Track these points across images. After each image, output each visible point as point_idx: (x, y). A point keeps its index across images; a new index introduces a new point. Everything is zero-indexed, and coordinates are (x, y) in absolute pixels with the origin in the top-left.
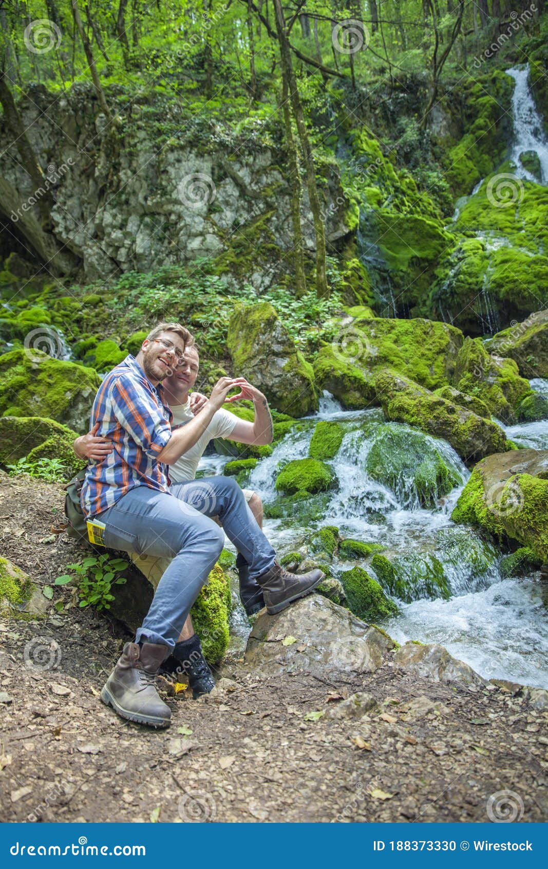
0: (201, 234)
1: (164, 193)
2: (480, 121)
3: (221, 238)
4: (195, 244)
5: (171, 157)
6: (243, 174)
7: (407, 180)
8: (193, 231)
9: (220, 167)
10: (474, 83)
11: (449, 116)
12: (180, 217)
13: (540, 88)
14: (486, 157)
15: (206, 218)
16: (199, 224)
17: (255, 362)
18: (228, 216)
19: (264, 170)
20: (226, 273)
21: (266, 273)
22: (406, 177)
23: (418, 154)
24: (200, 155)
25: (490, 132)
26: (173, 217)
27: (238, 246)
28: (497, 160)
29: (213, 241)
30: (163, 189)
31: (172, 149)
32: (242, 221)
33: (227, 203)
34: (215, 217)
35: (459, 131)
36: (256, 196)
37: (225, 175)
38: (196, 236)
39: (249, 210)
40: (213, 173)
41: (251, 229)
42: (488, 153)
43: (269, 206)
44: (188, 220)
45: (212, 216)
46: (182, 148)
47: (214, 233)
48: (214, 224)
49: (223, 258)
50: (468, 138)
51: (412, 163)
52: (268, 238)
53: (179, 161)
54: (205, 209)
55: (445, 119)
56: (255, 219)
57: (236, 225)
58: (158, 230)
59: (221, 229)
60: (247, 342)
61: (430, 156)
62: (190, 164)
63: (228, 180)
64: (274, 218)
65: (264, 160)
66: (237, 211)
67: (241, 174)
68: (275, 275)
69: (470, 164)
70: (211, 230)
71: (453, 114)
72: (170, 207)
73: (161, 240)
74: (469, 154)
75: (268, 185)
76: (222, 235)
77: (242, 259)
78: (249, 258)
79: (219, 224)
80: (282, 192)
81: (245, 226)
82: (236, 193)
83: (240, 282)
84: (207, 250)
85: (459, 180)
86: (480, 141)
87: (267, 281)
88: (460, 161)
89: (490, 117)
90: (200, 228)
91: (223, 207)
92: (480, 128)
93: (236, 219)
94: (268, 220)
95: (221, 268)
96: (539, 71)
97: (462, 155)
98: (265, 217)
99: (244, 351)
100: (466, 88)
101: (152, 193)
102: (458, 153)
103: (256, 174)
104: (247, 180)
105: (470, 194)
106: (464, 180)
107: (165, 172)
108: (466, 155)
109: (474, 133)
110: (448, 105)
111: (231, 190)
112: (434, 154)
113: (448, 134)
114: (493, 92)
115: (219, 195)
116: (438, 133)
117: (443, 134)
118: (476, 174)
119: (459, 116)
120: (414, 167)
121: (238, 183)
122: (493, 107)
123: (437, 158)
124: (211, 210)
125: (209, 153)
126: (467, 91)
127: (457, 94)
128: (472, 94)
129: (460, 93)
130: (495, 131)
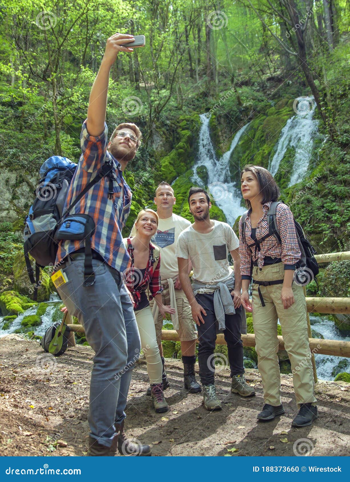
0: (7, 209)
2: (181, 144)
3: (18, 212)
4: (4, 214)
6: (33, 181)
7: (131, 178)
8: (3, 208)
9: (21, 176)
10: (183, 120)
11: (164, 139)
13: (214, 130)
14: (182, 164)
15: (11, 202)
16: (7, 204)
17: (22, 278)
18: (23, 201)
20: (18, 230)
22: (130, 176)
23: (140, 162)
24: (11, 171)
25: (186, 150)
28: (189, 166)
29: (13, 214)
32: (29, 203)
33: (22, 195)
34: (15, 202)
35: (170, 146)
37: (23, 181)
38: (5, 210)
40: (16, 180)
42: (185, 161)
45: (14, 201)
47: (14, 210)
48: (15, 205)
49: (17, 223)
50: (174, 151)
51: (136, 167)
54: (11, 197)
55: (161, 140)
57: (26, 206)
59: (18, 208)
60: (21, 269)
61: (148, 164)
62: (5, 175)
63: (24, 183)
66: (28, 198)
67: (31, 181)
69: (172, 168)
70: (13, 208)
71: (167, 138)
74: (172, 162)
76: (18, 211)
79: (17, 205)
82: (28, 190)
84: (10, 218)
85: (164, 177)
86: (180, 154)
88: (165, 167)
89: (186, 142)
90: (7, 206)
91: (20, 196)
92: (180, 148)
93: (27, 203)
95: (15, 228)
96: (213, 122)
97: (167, 163)
99: (19, 273)
100: (178, 122)
102: (165, 161)
104: (34, 184)
106: (167, 178)
108: (170, 163)
109: (177, 150)
110: (164, 133)
111: (26, 188)
112: (150, 162)
113: (163, 149)
114: (191, 128)
115: (19, 191)
116: (157, 149)
117: (159, 149)
118: (175, 174)
119: (171, 139)
120: (137, 169)
121: (29, 185)
122: (188, 137)
123: (152, 164)
124: (14, 198)
125: (16, 170)
126: (178, 124)
127: (171, 126)
128: (180, 127)
129: (173, 125)
130: (190, 150)
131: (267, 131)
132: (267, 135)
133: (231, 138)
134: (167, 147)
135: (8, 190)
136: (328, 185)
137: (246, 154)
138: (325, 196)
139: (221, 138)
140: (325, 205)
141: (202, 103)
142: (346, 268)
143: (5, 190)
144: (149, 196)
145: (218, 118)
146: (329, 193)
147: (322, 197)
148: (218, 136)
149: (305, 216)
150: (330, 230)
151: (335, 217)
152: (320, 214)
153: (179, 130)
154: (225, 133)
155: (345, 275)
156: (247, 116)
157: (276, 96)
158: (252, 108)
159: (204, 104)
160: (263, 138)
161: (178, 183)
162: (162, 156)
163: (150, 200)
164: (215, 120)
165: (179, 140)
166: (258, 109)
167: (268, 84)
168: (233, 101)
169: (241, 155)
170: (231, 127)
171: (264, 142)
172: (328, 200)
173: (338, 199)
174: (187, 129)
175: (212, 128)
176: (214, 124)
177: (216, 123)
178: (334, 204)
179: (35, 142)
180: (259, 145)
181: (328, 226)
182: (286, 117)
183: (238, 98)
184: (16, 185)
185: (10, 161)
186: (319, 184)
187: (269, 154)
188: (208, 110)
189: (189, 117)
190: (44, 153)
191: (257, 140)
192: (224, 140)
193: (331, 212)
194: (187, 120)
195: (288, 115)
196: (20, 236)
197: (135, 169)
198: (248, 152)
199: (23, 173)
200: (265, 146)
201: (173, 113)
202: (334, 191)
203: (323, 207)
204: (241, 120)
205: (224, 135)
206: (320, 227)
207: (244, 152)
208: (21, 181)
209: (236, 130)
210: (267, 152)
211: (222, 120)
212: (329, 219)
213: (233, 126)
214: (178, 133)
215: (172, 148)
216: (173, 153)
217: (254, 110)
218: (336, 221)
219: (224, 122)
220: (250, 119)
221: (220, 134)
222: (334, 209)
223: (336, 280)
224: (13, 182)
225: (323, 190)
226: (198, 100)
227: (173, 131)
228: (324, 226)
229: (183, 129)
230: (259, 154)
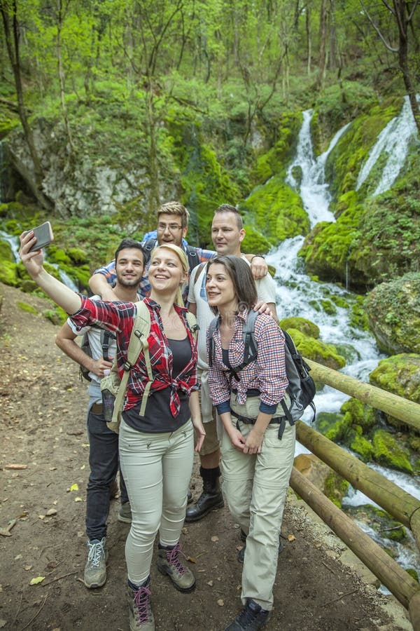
0: (108, 204)
1: (94, 184)
2: (280, 142)
4: (105, 208)
5: (98, 169)
6: (131, 178)
7: (226, 176)
8: (105, 202)
9: (120, 174)
10: (285, 117)
11: (264, 137)
12: (99, 195)
13: (315, 129)
14: (279, 163)
15: (111, 197)
16: (107, 200)
18: (121, 197)
19: (141, 176)
20: (116, 223)
21: (135, 225)
22: (226, 174)
23: (237, 161)
24: (112, 169)
25: (284, 149)
26: (96, 195)
27: (123, 212)
28: (286, 165)
29: (113, 208)
30: (93, 182)
31: (99, 166)
32: (128, 199)
33: (121, 191)
34: (115, 197)
35: (271, 144)
36: (135, 188)
37: (123, 178)
38: (106, 204)
39: (132, 194)
40: (117, 177)
41: (130, 204)
42: (282, 160)
43: (142, 193)
44: (103, 197)
46: (104, 165)
47: (114, 205)
48: (114, 200)
49: (115, 217)
50: (273, 150)
51: (233, 165)
52: (138, 208)
53: (101, 171)
54: (111, 193)
55: (261, 138)
56: (134, 199)
57: (125, 201)
58: (89, 200)
59: (117, 203)
61: (244, 162)
62: (106, 172)
63: (124, 180)
64: (143, 200)
65: (142, 172)
66: (126, 194)
67: (129, 178)
68: (139, 226)
69: (268, 167)
70: (112, 203)
71: (266, 136)
72: (95, 190)
73: (90, 204)
74: (269, 160)
75: (143, 184)
76: (118, 206)
77: (124, 218)
78: (128, 218)
79: (117, 200)
80: (148, 187)
81: (129, 202)
82: (127, 186)
83: (122, 228)
84: (110, 212)
85: (259, 176)
86: (278, 153)
87: (135, 228)
88: (262, 165)
89: (286, 141)
91: (120, 192)
92: (279, 147)
93: (125, 199)
94: (140, 200)
95: (114, 221)
96: (315, 120)
97: (264, 161)
98: (138, 199)
100: (280, 119)
101: (88, 183)
102: (262, 160)
103: (137, 178)
104: (132, 181)
105: (264, 184)
106: (261, 176)
107: (95, 175)
108: (267, 162)
109: (276, 148)
110: (265, 131)
111: (124, 185)
112: (248, 160)
113: (262, 147)
114: (292, 126)
115: (118, 187)
116: (256, 146)
117: (258, 147)
118: (270, 173)
119: (271, 136)
120: (234, 167)
121: (128, 182)
122: (288, 136)
123: (249, 162)
124: (114, 194)
125: (116, 168)
126: (280, 122)
127: (273, 124)
128: (281, 124)
129: (275, 123)
130: (289, 149)
131: (366, 133)
132: (364, 137)
133: (330, 137)
134: (267, 144)
135: (109, 186)
136: (409, 199)
137: (341, 157)
138: (402, 211)
139: (321, 138)
140: (399, 221)
141: (311, 98)
142: (390, 293)
143: (106, 186)
144: (242, 194)
145: (321, 116)
146: (407, 208)
147: (399, 212)
148: (319, 136)
149: (376, 230)
150: (398, 247)
151: (406, 234)
152: (391, 230)
153: (281, 128)
154: (325, 132)
156: (351, 114)
157: (386, 92)
158: (357, 106)
159: (313, 99)
160: (361, 141)
161: (272, 182)
162: (260, 154)
163: (242, 198)
164: (317, 119)
165: (279, 137)
166: (363, 107)
168: (338, 98)
169: (337, 157)
170: (332, 127)
171: (360, 145)
172: (404, 216)
173: (415, 215)
174: (288, 127)
175: (313, 127)
176: (316, 122)
177: (317, 121)
178: (409, 220)
179: (136, 141)
180: (355, 147)
181: (397, 243)
182: (388, 118)
183: (344, 95)
184: (117, 181)
185: (111, 160)
186: (400, 197)
187: (363, 158)
188: (314, 105)
189: (292, 113)
190: (142, 151)
191: (355, 142)
192: (324, 140)
193: (403, 228)
194: (290, 118)
195: (390, 116)
196: (117, 230)
197: (232, 167)
198: (344, 154)
199: (123, 171)
200: (361, 149)
201: (277, 109)
202: (412, 206)
203: (396, 222)
204: (344, 119)
205: (325, 134)
206: (389, 243)
207: (340, 154)
208: (121, 177)
209: (336, 130)
210: (361, 156)
211: (324, 118)
212: (400, 234)
213: (334, 125)
214: (279, 131)
215: (271, 146)
216: (271, 152)
217: (359, 108)
218: (405, 239)
219: (326, 120)
220: (354, 118)
221: (320, 133)
222: (407, 225)
224: (113, 179)
225: (403, 204)
226: (307, 95)
227: (274, 129)
228: (393, 242)
229: (285, 127)
230: (353, 158)
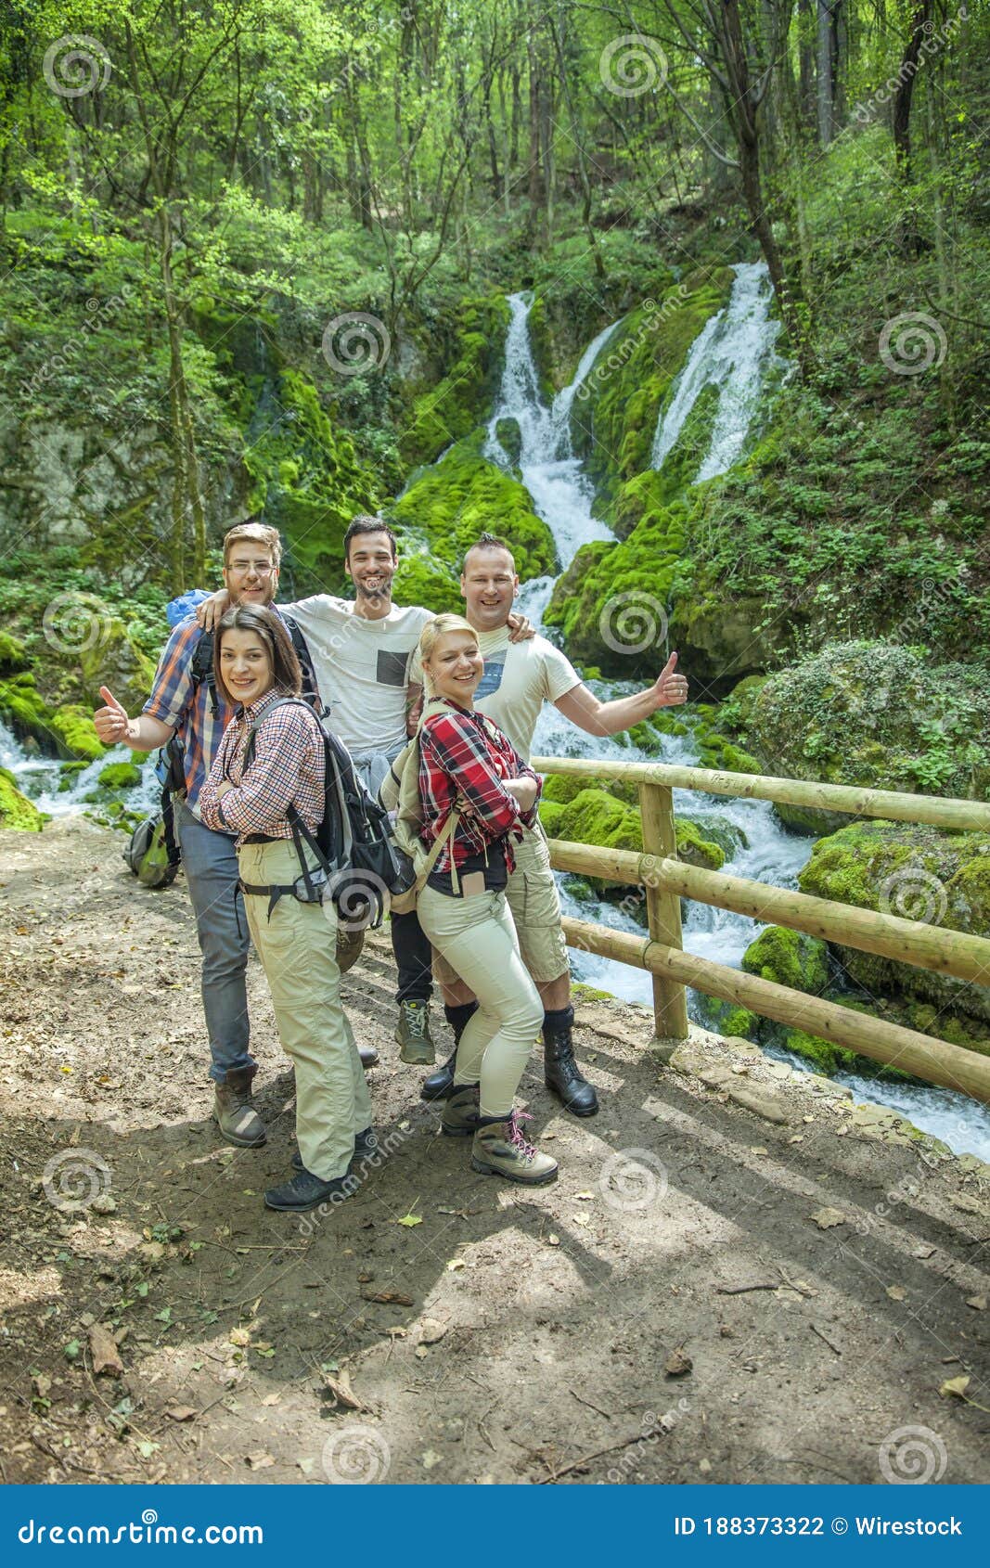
0: (67, 517)
1: (25, 468)
2: (463, 365)
3: (90, 524)
4: (59, 527)
5: (36, 429)
6: (122, 451)
7: (346, 445)
8: (57, 513)
9: (94, 441)
10: (469, 308)
11: (425, 352)
12: (42, 496)
14: (465, 413)
15: (74, 500)
16: (64, 506)
18: (99, 499)
19: (147, 447)
20: (92, 566)
21: (140, 567)
22: (345, 440)
23: (368, 408)
24: (70, 428)
25: (473, 380)
26: (34, 495)
27: (107, 535)
28: (478, 417)
29: (80, 527)
30: (24, 462)
31: (37, 421)
32: (116, 504)
33: (99, 483)
34: (84, 499)
35: (438, 370)
36: (135, 477)
37: (100, 451)
38: (60, 518)
39: (127, 491)
40: (84, 448)
41: (125, 516)
42: (469, 407)
43: (151, 490)
44: (52, 500)
45: (81, 498)
46: (50, 419)
47: (81, 518)
48: (82, 508)
49: (89, 549)
50: (446, 382)
51: (360, 419)
52: (144, 527)
53: (45, 433)
54: (72, 489)
55: (418, 356)
56: (131, 503)
57: (109, 510)
58: (16, 507)
59: (90, 513)
60: (97, 657)
61: (385, 411)
62: (58, 437)
63: (102, 457)
64: (155, 504)
65: (145, 436)
66: (111, 492)
67: (117, 451)
68: (149, 570)
69: (439, 422)
70: (78, 515)
71: (430, 351)
72: (31, 483)
73: (18, 518)
74: (441, 407)
75: (151, 465)
76: (92, 521)
77: (111, 551)
78: (120, 550)
79: (88, 507)
80: (167, 472)
81: (120, 510)
82: (111, 472)
83: (108, 577)
84: (72, 536)
85: (421, 443)
86: (459, 390)
87: (140, 576)
88: (426, 418)
89: (475, 361)
90: (65, 510)
91: (94, 488)
92: (461, 374)
93: (110, 502)
94: (147, 507)
95: (87, 560)
97: (430, 410)
98: (142, 503)
99: (94, 664)
100: (458, 313)
101: (11, 464)
102: (424, 407)
103: (137, 451)
104: (125, 458)
105: (434, 461)
106: (427, 444)
107: (27, 444)
108: (436, 410)
109: (454, 379)
110: (425, 338)
111: (107, 470)
112: (392, 406)
113: (422, 375)
114: (486, 327)
115: (90, 474)
116: (407, 375)
117: (413, 376)
118: (447, 435)
119: (441, 352)
120: (362, 424)
121: (114, 460)
122: (480, 349)
123: (396, 413)
124: (80, 491)
125: (81, 426)
126: (458, 318)
127: (442, 322)
128: (462, 323)
129: (446, 320)
130: (481, 380)
131: (660, 343)
132: (658, 352)
133: (577, 354)
134: (432, 370)
135: (67, 472)
136: (786, 485)
137: (609, 396)
138: (775, 510)
139: (554, 354)
140: (775, 532)
141: (516, 266)
142: (805, 691)
143: (59, 473)
144: (387, 486)
145: (550, 305)
146: (787, 503)
147: (770, 513)
148: (549, 350)
149: (727, 556)
150: (782, 591)
151: (795, 561)
152: (762, 552)
153: (460, 332)
154: (564, 341)
155: (801, 706)
156: (617, 303)
157: (686, 257)
158: (629, 284)
159: (521, 269)
160: (650, 360)
161: (453, 456)
162: (420, 391)
163: (388, 495)
164: (543, 311)
165: (458, 354)
166: (643, 287)
167: (671, 224)
168: (586, 267)
169: (597, 396)
170: (579, 330)
171: (650, 369)
172: (783, 521)
173: (805, 521)
174: (478, 329)
175: (535, 330)
176: (540, 319)
177: (543, 318)
178: (796, 530)
179: (125, 360)
180: (638, 375)
181: (778, 581)
182: (705, 311)
183: (598, 259)
184: (84, 462)
185: (67, 405)
186: (766, 481)
187: (661, 398)
188: (528, 283)
189: (483, 299)
190: (146, 386)
191: (636, 363)
192: (561, 358)
193: (786, 549)
194: (479, 309)
195: (709, 306)
196: (96, 579)
197: (356, 422)
198: (613, 390)
199: (100, 435)
200: (653, 379)
201: (447, 289)
202: (797, 501)
203: (769, 536)
204: (603, 312)
205: (562, 347)
206: (760, 583)
207: (605, 390)
208: (93, 451)
209: (589, 338)
210: (655, 393)
211: (559, 311)
212: (781, 563)
213: (583, 326)
214: (457, 340)
215: (442, 374)
216: (444, 388)
217: (635, 290)
218: (795, 571)
219: (563, 314)
220: (624, 310)
221: (552, 343)
222: (794, 541)
223: (781, 716)
224: (76, 453)
225: (774, 496)
226: (506, 258)
227: (446, 334)
228: (770, 581)
229: (469, 330)
230: (638, 398)
